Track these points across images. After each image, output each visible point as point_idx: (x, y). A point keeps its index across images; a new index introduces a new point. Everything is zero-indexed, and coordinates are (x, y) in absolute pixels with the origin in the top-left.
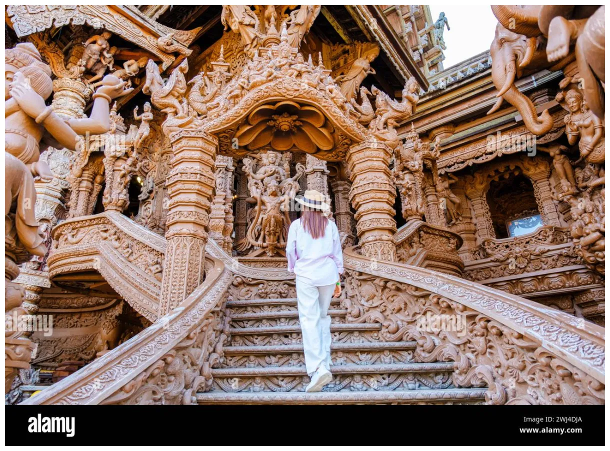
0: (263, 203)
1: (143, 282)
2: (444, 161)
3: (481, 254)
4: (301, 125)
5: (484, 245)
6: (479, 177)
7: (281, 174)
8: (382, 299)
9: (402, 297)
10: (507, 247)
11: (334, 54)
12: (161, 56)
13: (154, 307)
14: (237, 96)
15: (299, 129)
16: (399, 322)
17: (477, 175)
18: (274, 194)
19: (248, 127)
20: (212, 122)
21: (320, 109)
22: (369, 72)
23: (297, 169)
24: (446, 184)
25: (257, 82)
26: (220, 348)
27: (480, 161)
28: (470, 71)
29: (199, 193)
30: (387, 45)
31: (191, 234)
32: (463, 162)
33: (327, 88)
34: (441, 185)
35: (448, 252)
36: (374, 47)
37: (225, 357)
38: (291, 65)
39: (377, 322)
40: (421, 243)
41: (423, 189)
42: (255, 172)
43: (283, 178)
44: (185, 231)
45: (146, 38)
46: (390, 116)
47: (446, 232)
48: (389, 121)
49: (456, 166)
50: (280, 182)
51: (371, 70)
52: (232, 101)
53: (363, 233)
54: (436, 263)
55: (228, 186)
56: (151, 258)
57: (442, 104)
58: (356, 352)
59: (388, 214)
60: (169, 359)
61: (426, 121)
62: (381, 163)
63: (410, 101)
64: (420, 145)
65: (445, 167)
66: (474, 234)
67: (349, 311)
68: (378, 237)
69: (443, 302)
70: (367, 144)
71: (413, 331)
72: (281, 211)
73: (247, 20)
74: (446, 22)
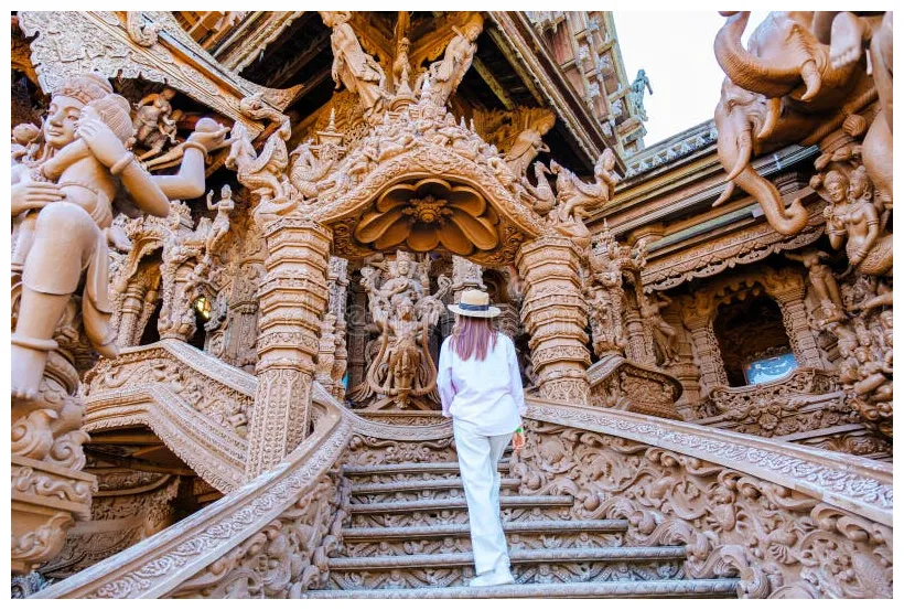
0: (391, 332)
1: (218, 439)
2: (651, 273)
3: (708, 409)
4: (451, 215)
5: (712, 396)
6: (701, 299)
7: (417, 290)
9: (604, 456)
10: (747, 398)
11: (491, 124)
13: (234, 477)
14: (361, 171)
15: (447, 218)
16: (600, 494)
17: (699, 295)
18: (407, 317)
19: (376, 216)
20: (325, 208)
21: (479, 190)
22: (540, 149)
23: (439, 282)
24: (655, 308)
25: (391, 151)
26: (338, 529)
27: (703, 274)
28: (686, 148)
29: (306, 307)
30: (565, 111)
31: (293, 365)
32: (678, 276)
33: (489, 161)
34: (649, 309)
35: (661, 403)
36: (547, 114)
37: (345, 544)
38: (438, 128)
39: (567, 494)
40: (622, 390)
41: (622, 314)
42: (378, 288)
43: (419, 295)
44: (284, 361)
45: (224, 98)
46: (577, 202)
47: (659, 374)
48: (577, 209)
49: (669, 281)
50: (415, 301)
51: (543, 147)
52: (354, 178)
53: (542, 367)
55: (340, 307)
56: (230, 404)
57: (647, 194)
58: (539, 535)
59: (578, 340)
60: (273, 533)
61: (624, 218)
62: (566, 268)
63: (606, 181)
65: (653, 283)
67: (524, 479)
68: (565, 373)
69: (667, 457)
70: (546, 241)
71: (622, 505)
72: (419, 344)
73: (369, 75)
74: (647, 84)
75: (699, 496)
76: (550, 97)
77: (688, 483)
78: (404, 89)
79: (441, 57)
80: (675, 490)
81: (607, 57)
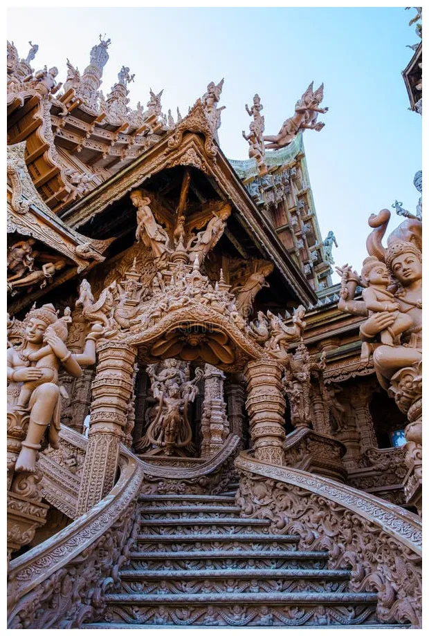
0: (164, 404)
1: (57, 473)
2: (330, 371)
3: (365, 463)
4: (207, 342)
5: (367, 454)
6: (362, 388)
7: (181, 377)
8: (272, 498)
9: (289, 496)
10: (388, 456)
11: (233, 266)
12: (75, 260)
13: (67, 499)
14: (157, 317)
15: (205, 344)
16: (286, 519)
17: (360, 386)
18: (175, 396)
19: (164, 342)
20: (134, 337)
21: (224, 331)
22: (264, 285)
23: (196, 372)
25: (175, 306)
27: (362, 374)
29: (120, 397)
30: (280, 263)
31: (111, 432)
32: (347, 374)
33: (232, 314)
35: (332, 459)
36: (269, 264)
37: (138, 544)
38: (203, 293)
39: (268, 518)
40: (307, 450)
41: (310, 397)
42: (157, 374)
44: (106, 429)
45: (66, 245)
47: (331, 440)
48: (281, 341)
49: (341, 377)
50: (180, 385)
51: (266, 284)
52: (153, 320)
53: (257, 439)
54: (321, 469)
56: (66, 452)
58: (249, 543)
59: (279, 423)
60: (108, 536)
61: (315, 333)
62: (274, 378)
64: (308, 357)
65: (332, 377)
66: (358, 443)
67: (243, 508)
68: (269, 443)
69: (322, 500)
70: (262, 362)
71: (297, 526)
72: (181, 412)
73: (159, 238)
74: (335, 241)
75: (336, 523)
76: (271, 255)
77: (331, 515)
78: (180, 247)
79: (204, 229)
80: (325, 519)
81: (308, 224)
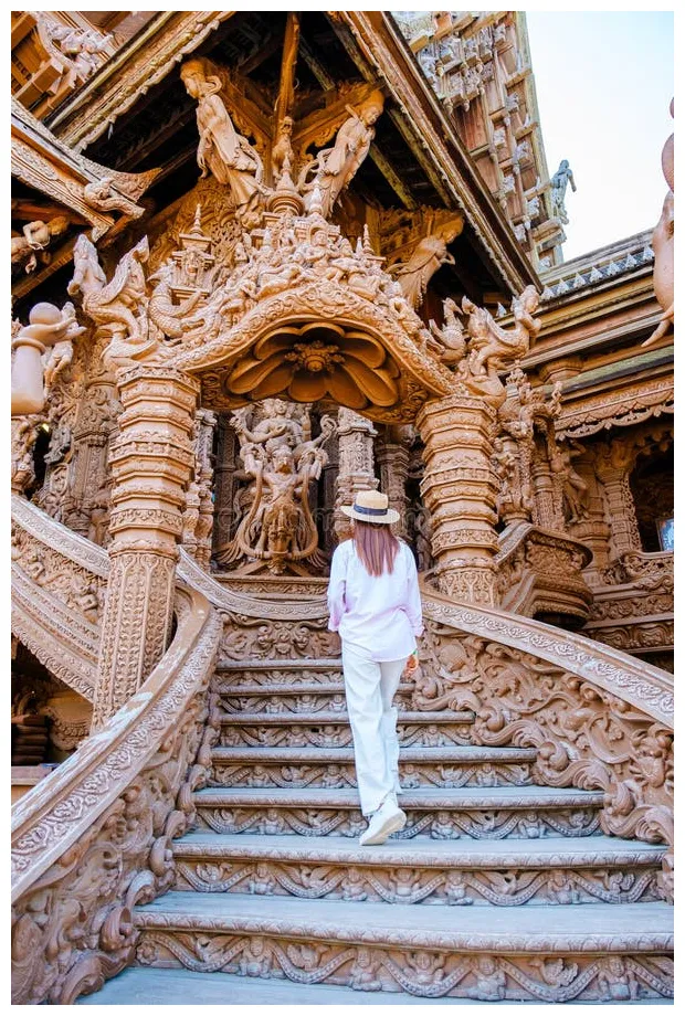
0: (265, 483)
1: (64, 624)
2: (569, 416)
3: (617, 575)
4: (342, 363)
5: (623, 561)
6: (619, 448)
7: (296, 432)
8: (477, 671)
9: (512, 670)
10: (661, 566)
11: (386, 225)
12: (89, 216)
13: (84, 669)
14: (237, 310)
15: (338, 367)
16: (506, 713)
17: (616, 444)
18: (285, 470)
19: (253, 364)
20: (191, 353)
21: (378, 339)
22: (444, 260)
23: (322, 425)
24: (566, 457)
25: (273, 287)
26: (207, 754)
27: (623, 422)
28: (613, 269)
29: (168, 477)
30: (476, 216)
31: (153, 549)
32: (595, 423)
33: (392, 302)
34: (560, 459)
35: (569, 575)
36: (454, 218)
37: (213, 766)
38: (331, 258)
39: (467, 710)
40: (527, 561)
41: (531, 467)
42: (250, 428)
43: (298, 440)
44: (142, 543)
45: (62, 183)
46: (492, 352)
47: (567, 542)
48: (491, 360)
49: (584, 428)
50: (293, 447)
51: (448, 258)
52: (227, 318)
53: (444, 552)
54: (549, 594)
55: (205, 451)
56: (78, 583)
57: (565, 322)
58: (436, 765)
59: (487, 522)
60: (132, 794)
61: (537, 349)
62: (476, 434)
63: (527, 326)
64: (529, 393)
65: (566, 429)
66: (607, 541)
67: (418, 686)
68: (469, 562)
69: (589, 690)
70: (454, 402)
71: (531, 731)
72: (297, 498)
73: (243, 163)
74: (571, 178)
75: (622, 738)
76: (459, 199)
77: (609, 721)
78: (285, 181)
79: (331, 144)
80: (594, 724)
81: (525, 145)
